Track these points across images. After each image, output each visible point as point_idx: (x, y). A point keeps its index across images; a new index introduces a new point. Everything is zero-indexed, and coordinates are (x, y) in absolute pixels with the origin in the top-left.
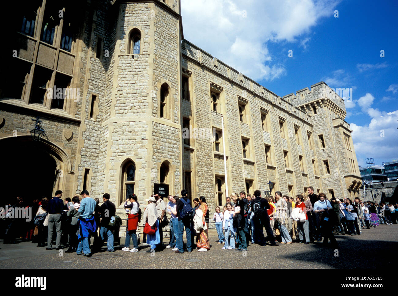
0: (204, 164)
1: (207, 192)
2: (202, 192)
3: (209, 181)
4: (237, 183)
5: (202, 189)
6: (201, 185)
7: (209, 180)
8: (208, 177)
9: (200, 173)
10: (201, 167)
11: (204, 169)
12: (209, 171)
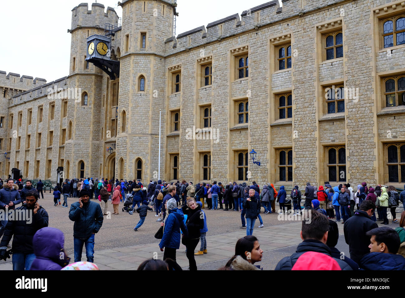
0: (186, 145)
1: (187, 169)
2: (183, 169)
3: (189, 160)
4: (218, 157)
5: (183, 167)
6: (183, 164)
7: (189, 158)
8: (189, 156)
9: (183, 154)
10: (184, 149)
11: (186, 150)
12: (190, 150)
